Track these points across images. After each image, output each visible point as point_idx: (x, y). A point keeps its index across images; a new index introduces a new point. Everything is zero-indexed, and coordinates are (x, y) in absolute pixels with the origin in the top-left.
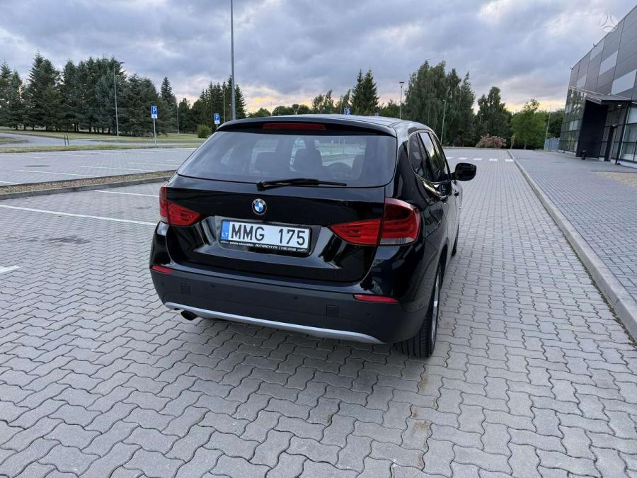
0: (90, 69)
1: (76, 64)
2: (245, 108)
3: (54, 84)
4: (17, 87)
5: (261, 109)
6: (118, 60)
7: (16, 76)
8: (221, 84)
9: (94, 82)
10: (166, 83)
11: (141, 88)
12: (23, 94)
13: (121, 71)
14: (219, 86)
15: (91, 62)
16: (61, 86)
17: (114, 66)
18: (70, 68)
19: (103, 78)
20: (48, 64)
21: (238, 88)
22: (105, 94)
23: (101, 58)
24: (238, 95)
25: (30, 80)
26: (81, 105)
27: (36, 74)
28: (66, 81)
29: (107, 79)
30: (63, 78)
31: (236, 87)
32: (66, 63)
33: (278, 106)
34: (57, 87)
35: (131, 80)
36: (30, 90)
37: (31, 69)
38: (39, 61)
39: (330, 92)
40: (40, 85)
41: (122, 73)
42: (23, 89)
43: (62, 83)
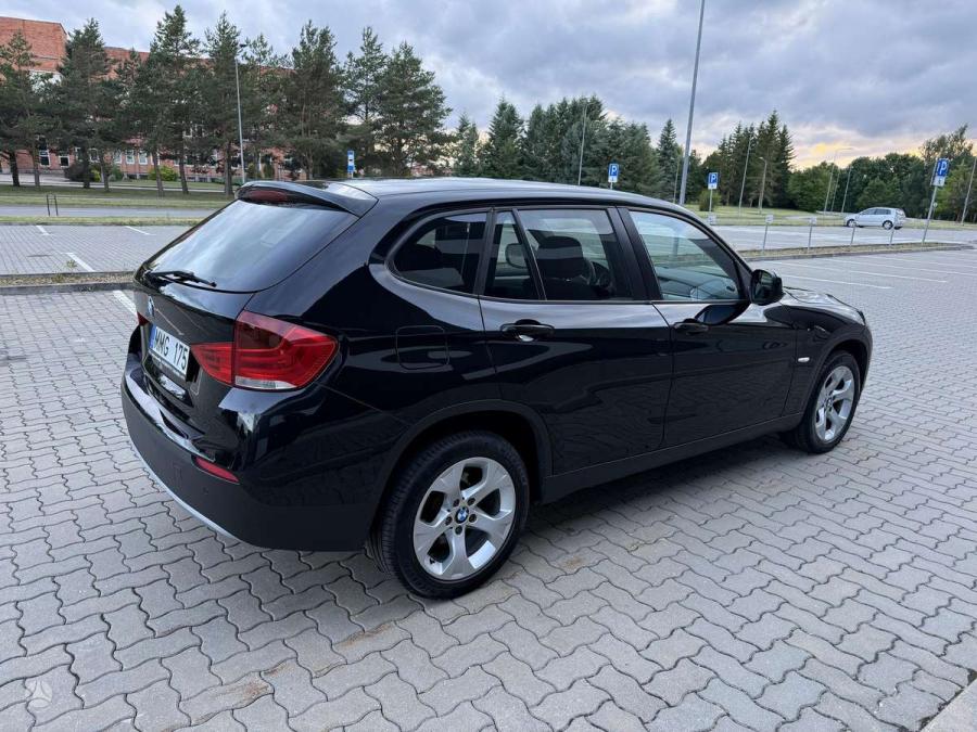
0: (561, 114)
1: (545, 109)
2: (791, 162)
3: (516, 136)
4: (472, 143)
5: (824, 164)
6: (599, 98)
7: (474, 130)
8: (757, 125)
9: (563, 132)
10: (669, 128)
11: (622, 137)
12: (479, 152)
13: (601, 115)
14: (752, 129)
15: (564, 104)
16: (523, 139)
17: (594, 108)
18: (538, 115)
19: (575, 126)
20: (512, 111)
21: (785, 131)
22: (574, 148)
23: (578, 98)
24: (784, 141)
25: (490, 134)
26: (541, 165)
27: (497, 125)
28: (530, 133)
29: (580, 127)
30: (526, 129)
31: (781, 130)
32: (533, 108)
33: (858, 157)
34: (518, 142)
35: (612, 127)
36: (487, 147)
37: (492, 119)
38: (503, 107)
39: (962, 131)
40: (498, 140)
41: (603, 117)
42: (478, 145)
43: (525, 136)
